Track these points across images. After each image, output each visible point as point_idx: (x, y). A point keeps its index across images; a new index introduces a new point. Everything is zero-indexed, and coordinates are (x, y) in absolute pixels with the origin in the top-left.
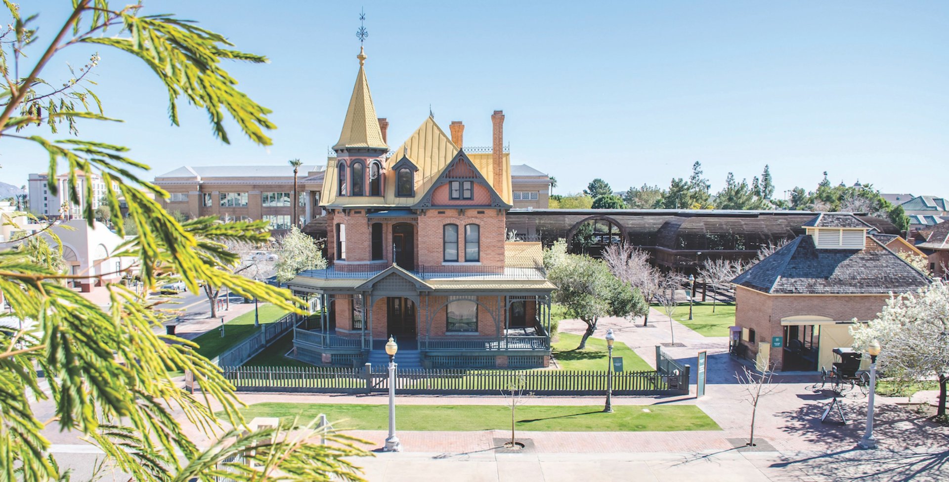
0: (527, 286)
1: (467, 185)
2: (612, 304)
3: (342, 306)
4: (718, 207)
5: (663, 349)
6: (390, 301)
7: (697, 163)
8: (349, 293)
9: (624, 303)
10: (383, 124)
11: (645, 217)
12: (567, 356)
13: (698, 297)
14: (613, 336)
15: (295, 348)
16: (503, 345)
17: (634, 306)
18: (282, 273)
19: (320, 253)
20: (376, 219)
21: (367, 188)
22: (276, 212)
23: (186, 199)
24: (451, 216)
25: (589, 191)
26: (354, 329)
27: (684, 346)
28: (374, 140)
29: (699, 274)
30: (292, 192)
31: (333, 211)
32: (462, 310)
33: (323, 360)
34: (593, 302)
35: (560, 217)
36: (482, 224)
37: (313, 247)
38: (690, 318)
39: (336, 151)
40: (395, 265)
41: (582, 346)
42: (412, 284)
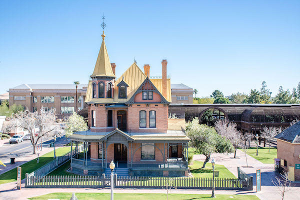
0: (177, 139)
1: (150, 93)
2: (217, 147)
3: (94, 148)
4: (274, 103)
5: (241, 169)
6: (116, 145)
7: (264, 82)
8: (97, 142)
9: (222, 147)
10: (113, 66)
11: (236, 107)
12: (196, 171)
13: (262, 145)
14: (214, 161)
15: (71, 167)
16: (166, 166)
17: (227, 148)
18: (68, 133)
19: (86, 124)
20: (110, 108)
21: (106, 94)
22: (68, 105)
23: (25, 99)
24: (143, 107)
25: (212, 96)
26: (99, 158)
27: (252, 167)
28: (109, 73)
29: (261, 134)
30: (75, 96)
31: (90, 104)
32: (148, 150)
33: (84, 173)
34: (208, 146)
35: (196, 108)
36: (157, 111)
37: (84, 121)
38: (257, 155)
39: (92, 78)
40: (117, 129)
41: (203, 167)
42: (125, 137)
